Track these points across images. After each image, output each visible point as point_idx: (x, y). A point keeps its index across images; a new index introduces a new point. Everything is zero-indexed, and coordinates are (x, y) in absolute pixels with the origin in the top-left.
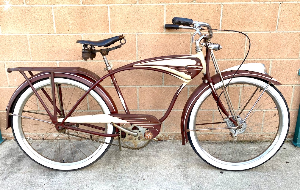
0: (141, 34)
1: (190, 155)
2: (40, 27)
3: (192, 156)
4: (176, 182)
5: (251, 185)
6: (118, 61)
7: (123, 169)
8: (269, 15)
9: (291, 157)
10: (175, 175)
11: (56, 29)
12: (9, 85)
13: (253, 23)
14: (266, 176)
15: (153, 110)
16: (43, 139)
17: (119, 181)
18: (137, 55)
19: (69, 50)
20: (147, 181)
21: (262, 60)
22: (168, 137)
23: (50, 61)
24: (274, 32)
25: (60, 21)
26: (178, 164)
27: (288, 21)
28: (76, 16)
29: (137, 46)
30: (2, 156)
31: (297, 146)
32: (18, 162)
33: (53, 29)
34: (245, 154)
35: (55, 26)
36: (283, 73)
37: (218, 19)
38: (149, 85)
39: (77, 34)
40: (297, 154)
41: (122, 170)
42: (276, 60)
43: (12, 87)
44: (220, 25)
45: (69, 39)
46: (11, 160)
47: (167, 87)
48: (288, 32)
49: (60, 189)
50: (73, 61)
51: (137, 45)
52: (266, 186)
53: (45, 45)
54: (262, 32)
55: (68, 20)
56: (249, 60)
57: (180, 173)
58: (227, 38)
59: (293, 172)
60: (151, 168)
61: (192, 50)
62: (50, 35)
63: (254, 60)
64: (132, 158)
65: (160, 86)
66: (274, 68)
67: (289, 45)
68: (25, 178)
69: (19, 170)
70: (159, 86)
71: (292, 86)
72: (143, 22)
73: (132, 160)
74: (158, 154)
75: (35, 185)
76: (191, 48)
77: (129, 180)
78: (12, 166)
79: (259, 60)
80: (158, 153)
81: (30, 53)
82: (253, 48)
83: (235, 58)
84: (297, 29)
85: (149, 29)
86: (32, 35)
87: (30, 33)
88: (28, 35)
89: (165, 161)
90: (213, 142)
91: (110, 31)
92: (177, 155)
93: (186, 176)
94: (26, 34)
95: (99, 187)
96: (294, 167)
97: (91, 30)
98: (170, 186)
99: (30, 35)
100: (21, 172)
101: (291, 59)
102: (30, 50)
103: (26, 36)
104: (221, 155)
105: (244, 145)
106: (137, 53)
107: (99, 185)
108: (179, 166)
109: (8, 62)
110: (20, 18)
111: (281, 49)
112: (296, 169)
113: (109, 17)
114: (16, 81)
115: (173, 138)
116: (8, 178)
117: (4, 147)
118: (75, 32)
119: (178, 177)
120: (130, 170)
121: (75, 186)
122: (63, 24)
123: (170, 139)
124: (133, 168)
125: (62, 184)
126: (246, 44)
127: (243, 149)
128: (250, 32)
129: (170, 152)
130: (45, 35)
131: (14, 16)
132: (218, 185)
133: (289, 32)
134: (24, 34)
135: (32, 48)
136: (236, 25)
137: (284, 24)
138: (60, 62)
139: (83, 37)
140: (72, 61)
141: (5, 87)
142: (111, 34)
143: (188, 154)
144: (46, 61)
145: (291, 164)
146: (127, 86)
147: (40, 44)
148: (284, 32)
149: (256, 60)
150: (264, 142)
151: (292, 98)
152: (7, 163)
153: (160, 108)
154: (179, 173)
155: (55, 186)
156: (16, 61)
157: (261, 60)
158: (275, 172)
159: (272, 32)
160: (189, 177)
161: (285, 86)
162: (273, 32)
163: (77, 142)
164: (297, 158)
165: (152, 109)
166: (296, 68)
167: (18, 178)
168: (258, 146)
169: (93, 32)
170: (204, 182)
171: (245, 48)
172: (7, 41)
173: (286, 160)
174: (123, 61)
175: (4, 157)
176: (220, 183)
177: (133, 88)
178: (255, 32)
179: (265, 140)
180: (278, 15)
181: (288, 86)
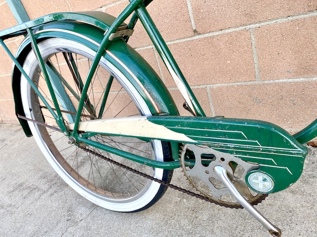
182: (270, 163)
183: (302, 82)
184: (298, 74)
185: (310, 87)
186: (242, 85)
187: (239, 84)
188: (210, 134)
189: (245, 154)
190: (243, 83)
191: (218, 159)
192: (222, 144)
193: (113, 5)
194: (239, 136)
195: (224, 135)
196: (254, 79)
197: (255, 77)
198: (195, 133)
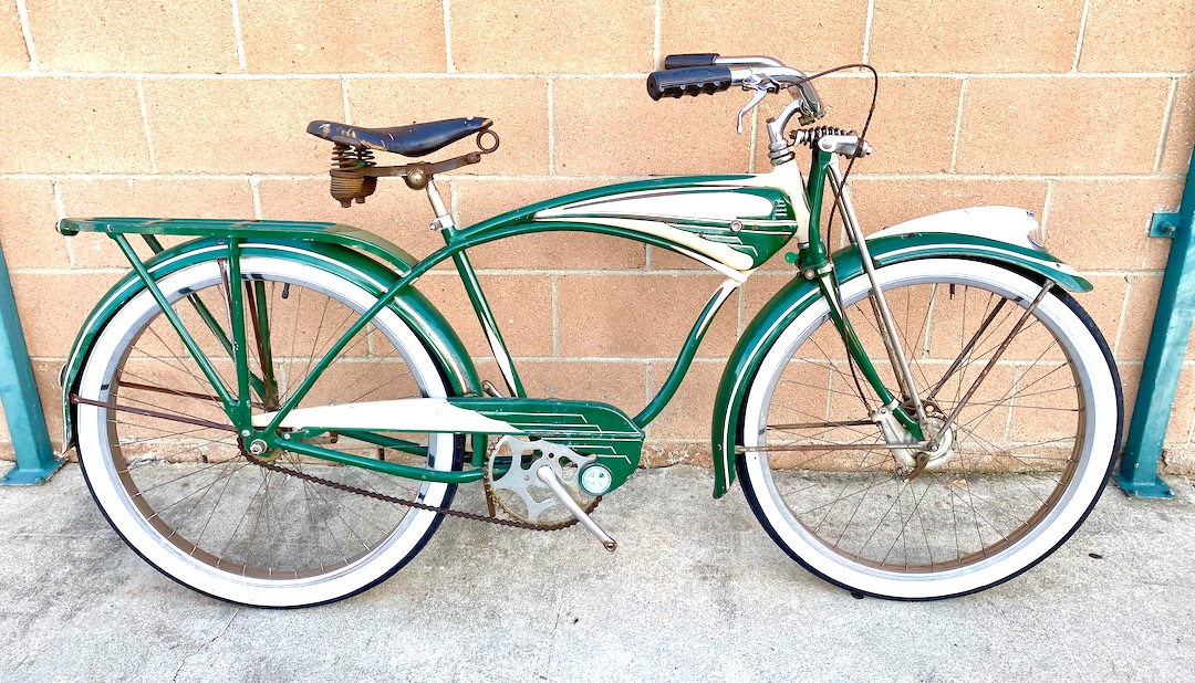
0: (568, 77)
1: (744, 527)
2: (183, 48)
3: (751, 532)
4: (694, 632)
5: (961, 645)
6: (481, 178)
7: (499, 579)
8: (1051, 12)
9: (1110, 535)
10: (689, 604)
11: (247, 55)
12: (73, 262)
13: (988, 39)
14: (1018, 607)
15: (612, 359)
16: (205, 459)
17: (486, 628)
18: (551, 157)
19: (295, 135)
20: (586, 627)
21: (1019, 178)
22: (665, 456)
23: (226, 177)
24: (1068, 75)
25: (259, 26)
26: (699, 561)
27: (1120, 36)
28: (320, 6)
29: (551, 124)
30: (57, 526)
31: (1132, 492)
32: (116, 550)
33: (236, 54)
34: (945, 525)
35: (240, 43)
36: (1094, 226)
37: (857, 23)
38: (597, 269)
39: (326, 76)
40: (1132, 524)
41: (495, 585)
42: (1070, 178)
43: (84, 272)
44: (866, 47)
45: (293, 93)
46: (88, 542)
47: (663, 277)
48: (1119, 75)
49: (271, 656)
50: (311, 176)
51: (551, 118)
52: (1014, 649)
53: (205, 116)
54: (1019, 76)
55: (289, 23)
56: (970, 177)
57: (706, 598)
58: (890, 95)
59: (1114, 593)
60: (602, 577)
61: (756, 140)
62: (225, 76)
63: (987, 177)
64: (531, 537)
65: (637, 273)
66: (1062, 208)
67: (1119, 125)
68: (144, 613)
69: (121, 581)
70: (632, 272)
71: (1125, 274)
72: (576, 33)
73: (533, 546)
74: (627, 521)
75: (181, 640)
76: (753, 132)
77: (521, 622)
78: (94, 567)
79: (1006, 178)
80: (629, 516)
81: (151, 146)
82: (986, 135)
83: (916, 169)
84: (1153, 66)
85: (596, 60)
86: (153, 77)
87: (146, 69)
88: (139, 77)
89: (652, 551)
90: (827, 477)
91: (451, 67)
92: (696, 526)
93: (729, 609)
94: (134, 75)
95: (413, 651)
96: (1120, 573)
97: (379, 62)
98: (671, 648)
99: (148, 76)
100: (127, 589)
101: (1123, 177)
102: (148, 133)
103: (132, 83)
104: (857, 525)
105: (940, 487)
106: (551, 147)
107: (414, 640)
108: (703, 570)
109: (66, 177)
110: (106, 11)
111: (1090, 138)
112: (1124, 582)
113: (447, 13)
114: (98, 247)
115: (681, 459)
116: (81, 614)
117: (62, 489)
118: (318, 68)
119: (701, 614)
120: (524, 585)
121: (327, 644)
122: (271, 36)
123: (672, 461)
124: (535, 575)
125: (279, 638)
126: (959, 117)
127: (937, 504)
128: (976, 76)
129: (670, 515)
130: (206, 76)
131: (82, 6)
132: (842, 644)
133: (1124, 75)
134: (122, 75)
135: (156, 127)
136: (923, 48)
137: (1104, 47)
138: (265, 178)
139: (349, 87)
140: (306, 178)
141: (58, 272)
142: (455, 76)
143: (735, 521)
144: (212, 177)
145: (1108, 564)
146: (515, 272)
147: (185, 111)
148: (1105, 75)
149: (994, 178)
150: (1013, 475)
151: (1123, 317)
152: (76, 556)
153: (636, 351)
154: (702, 598)
155: (254, 643)
156: (98, 176)
157: (1012, 177)
158: (1048, 594)
159: (1057, 75)
160: (740, 613)
161: (1097, 274)
162: (1063, 76)
163: (329, 472)
164: (1130, 538)
165: (607, 354)
166: (1141, 210)
167: (117, 612)
168: (993, 493)
169: (386, 69)
170: (795, 631)
171: (957, 134)
172: (60, 99)
173: (1090, 548)
174: (497, 178)
175: (62, 531)
176: (849, 636)
177: (536, 279)
178: (994, 75)
179: (1019, 470)
180: (1085, 12)
181: (1108, 274)
182: (609, 452)
183: (618, 364)
184: (612, 351)
185: (628, 371)
186: (529, 363)
187: (524, 359)
188: (543, 420)
189: (582, 443)
190: (531, 359)
191: (545, 455)
192: (557, 432)
193: (284, 178)
194: (579, 420)
195: (561, 419)
196: (549, 354)
197: (551, 348)
198: (524, 419)
